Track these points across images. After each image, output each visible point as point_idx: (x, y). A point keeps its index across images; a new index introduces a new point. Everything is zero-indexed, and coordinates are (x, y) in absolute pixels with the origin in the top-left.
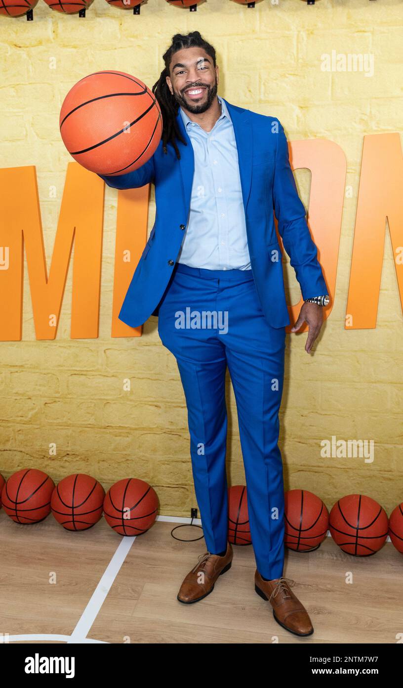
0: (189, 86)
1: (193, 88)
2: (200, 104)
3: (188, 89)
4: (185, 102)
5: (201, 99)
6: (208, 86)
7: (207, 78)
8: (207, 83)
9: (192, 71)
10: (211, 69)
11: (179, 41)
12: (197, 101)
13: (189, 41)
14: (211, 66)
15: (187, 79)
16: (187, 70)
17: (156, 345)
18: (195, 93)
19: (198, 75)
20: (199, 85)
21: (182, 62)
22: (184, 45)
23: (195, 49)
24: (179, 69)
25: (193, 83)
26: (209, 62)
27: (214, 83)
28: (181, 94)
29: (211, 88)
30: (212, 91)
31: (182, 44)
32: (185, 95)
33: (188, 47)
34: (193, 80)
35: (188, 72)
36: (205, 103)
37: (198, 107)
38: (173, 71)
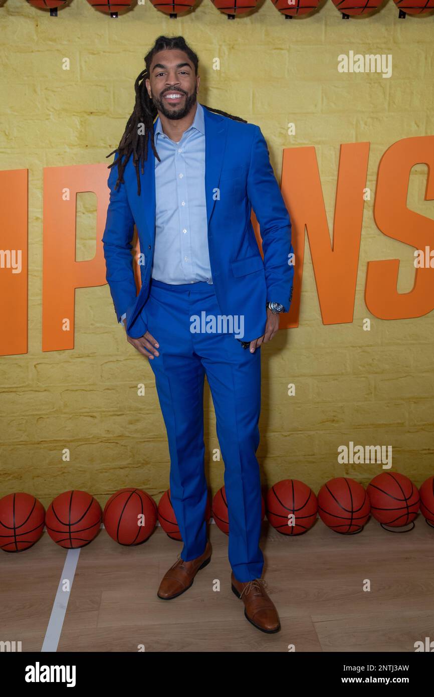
0: (168, 89)
1: (171, 91)
2: (176, 109)
3: (167, 92)
4: (163, 107)
5: (178, 104)
6: (186, 93)
7: (186, 83)
8: (185, 90)
9: (172, 74)
10: (191, 75)
11: (162, 42)
12: (174, 105)
13: (173, 43)
14: (192, 73)
15: (167, 81)
16: (167, 72)
17: (88, 356)
18: (173, 96)
19: (177, 79)
20: (178, 90)
21: (163, 63)
22: (167, 46)
23: (177, 52)
24: (159, 70)
25: (172, 86)
26: (190, 67)
27: (193, 91)
28: (159, 98)
29: (189, 96)
30: (190, 100)
31: (165, 45)
32: (163, 100)
33: (171, 49)
34: (172, 83)
35: (169, 74)
36: (182, 109)
37: (174, 112)
38: (153, 72)
